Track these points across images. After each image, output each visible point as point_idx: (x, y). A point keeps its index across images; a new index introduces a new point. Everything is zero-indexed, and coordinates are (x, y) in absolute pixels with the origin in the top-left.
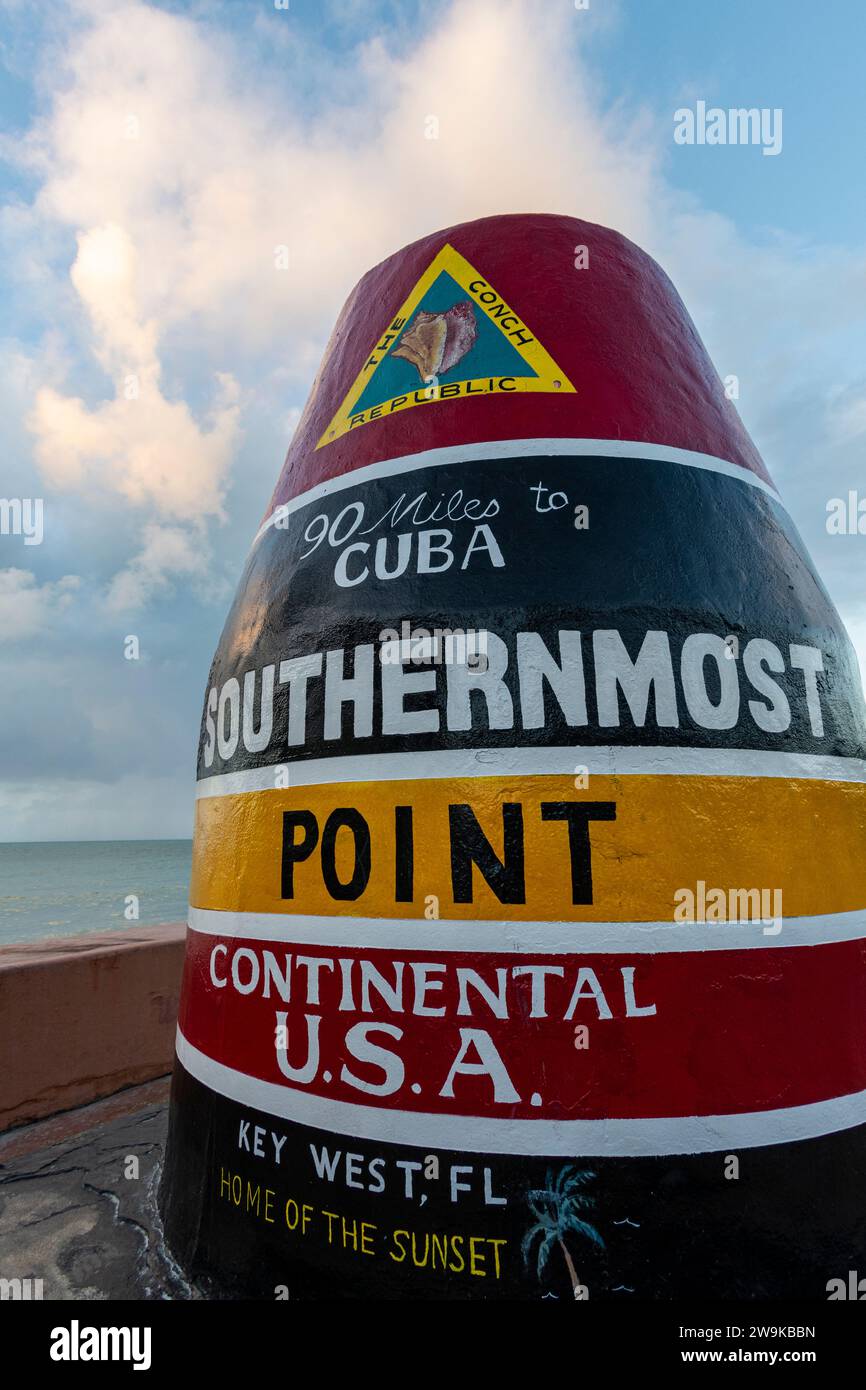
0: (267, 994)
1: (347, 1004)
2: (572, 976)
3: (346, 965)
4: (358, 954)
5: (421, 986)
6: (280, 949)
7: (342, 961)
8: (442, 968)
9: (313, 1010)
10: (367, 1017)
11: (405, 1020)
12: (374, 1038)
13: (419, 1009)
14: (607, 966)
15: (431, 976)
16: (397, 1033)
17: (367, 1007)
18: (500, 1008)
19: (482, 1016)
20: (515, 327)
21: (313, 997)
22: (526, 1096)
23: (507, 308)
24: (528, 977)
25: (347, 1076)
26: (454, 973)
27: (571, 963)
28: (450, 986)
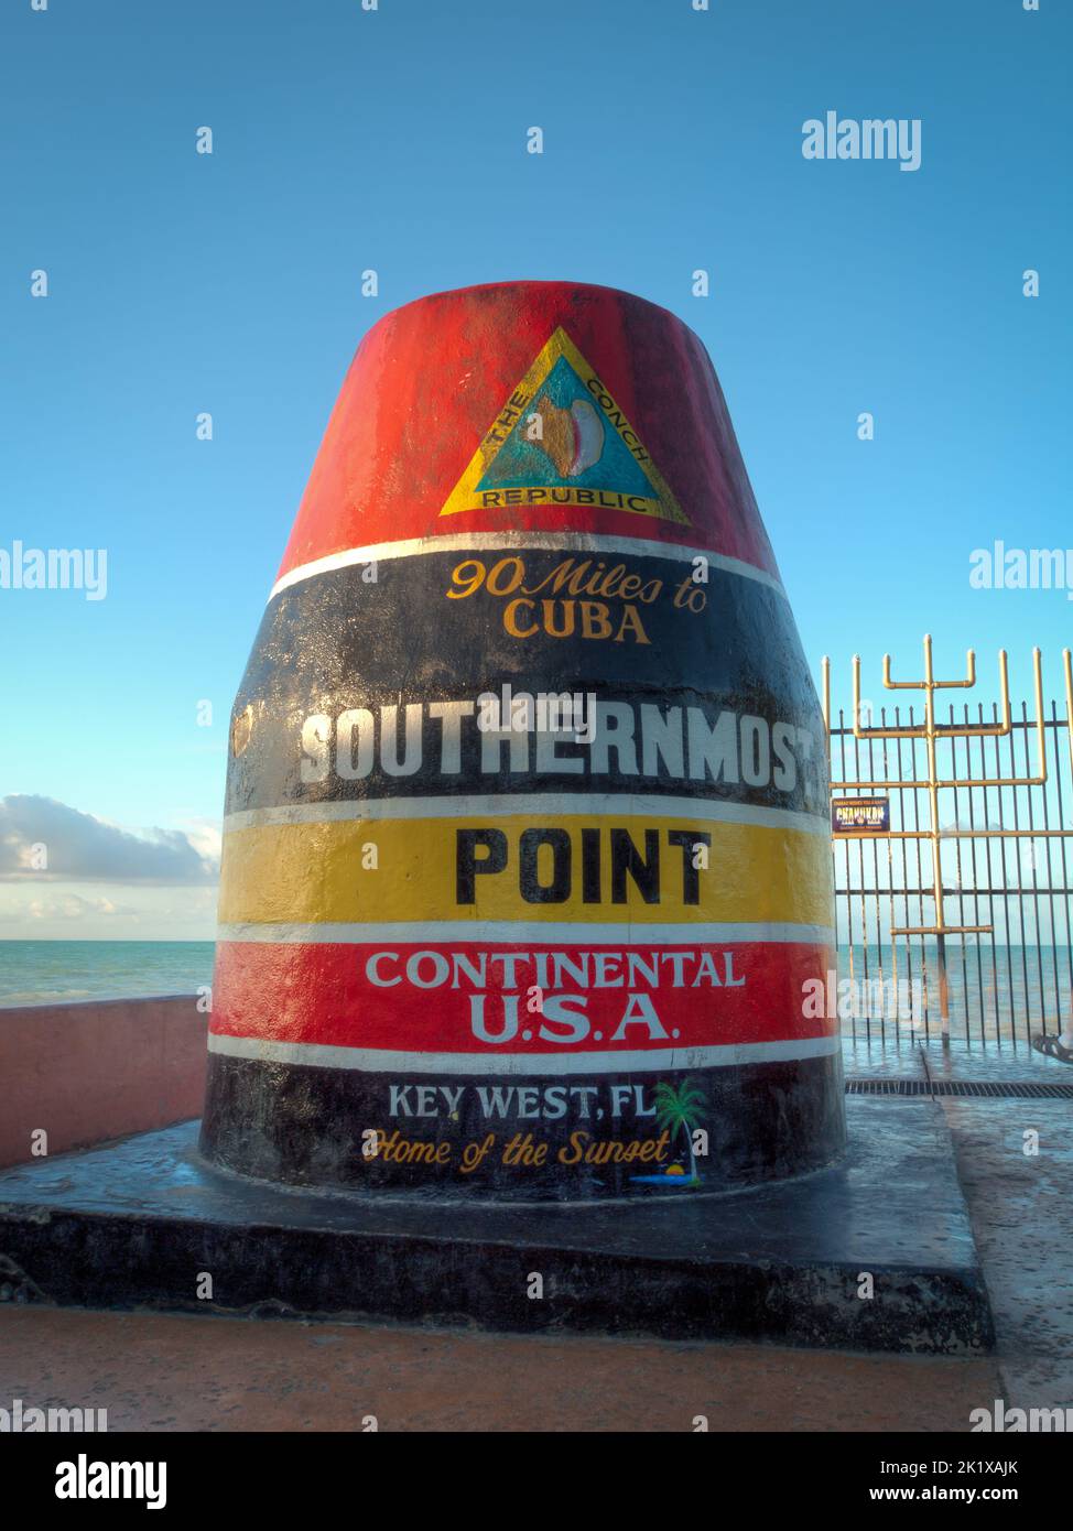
0: (456, 985)
1: (541, 984)
2: (698, 957)
3: (541, 959)
4: (550, 949)
5: (601, 968)
6: (471, 950)
7: (536, 955)
8: (618, 956)
9: (509, 992)
10: (561, 992)
11: (590, 992)
12: (565, 1005)
13: (601, 982)
14: (718, 951)
15: (608, 961)
16: (582, 1001)
17: (560, 985)
18: (653, 979)
19: (643, 985)
20: (634, 445)
21: (509, 982)
22: (670, 1034)
23: (623, 419)
24: (671, 960)
25: (545, 1034)
26: (625, 960)
27: (697, 949)
28: (623, 967)
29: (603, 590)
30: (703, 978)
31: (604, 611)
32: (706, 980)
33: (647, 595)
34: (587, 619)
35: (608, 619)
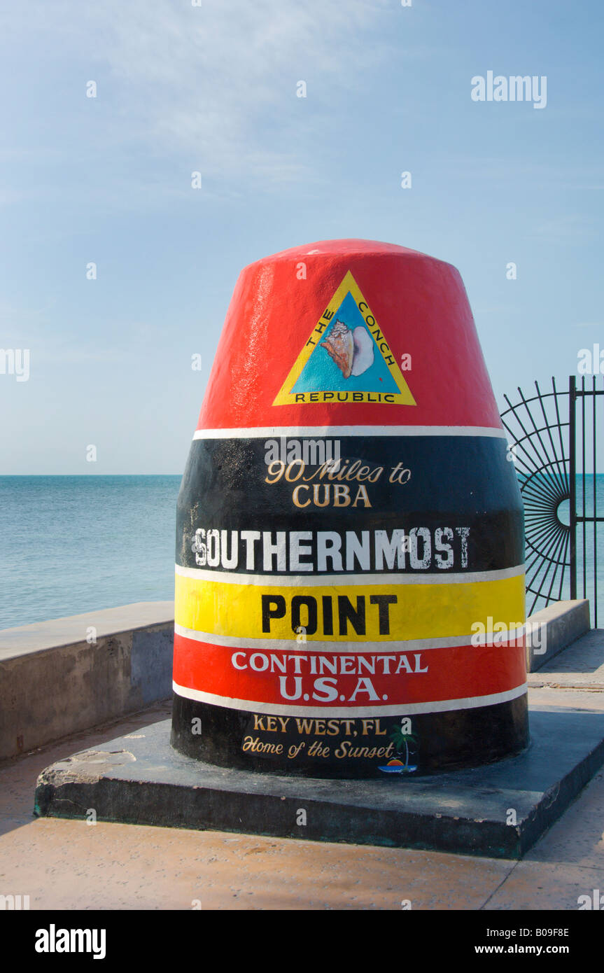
0: (272, 670)
1: (313, 671)
2: (398, 659)
3: (313, 659)
4: (318, 654)
5: (343, 665)
6: (279, 653)
7: (312, 657)
8: (353, 658)
9: (298, 675)
10: (322, 676)
11: (338, 676)
12: (326, 683)
13: (343, 671)
14: (410, 655)
15: (347, 661)
16: (335, 681)
17: (322, 672)
18: (372, 670)
19: (366, 673)
21: (298, 670)
22: (381, 697)
24: (382, 660)
25: (315, 696)
26: (357, 659)
27: (398, 654)
28: (355, 664)
29: (347, 476)
30: (401, 669)
31: (347, 489)
32: (403, 670)
33: (373, 477)
34: (337, 495)
35: (348, 494)
